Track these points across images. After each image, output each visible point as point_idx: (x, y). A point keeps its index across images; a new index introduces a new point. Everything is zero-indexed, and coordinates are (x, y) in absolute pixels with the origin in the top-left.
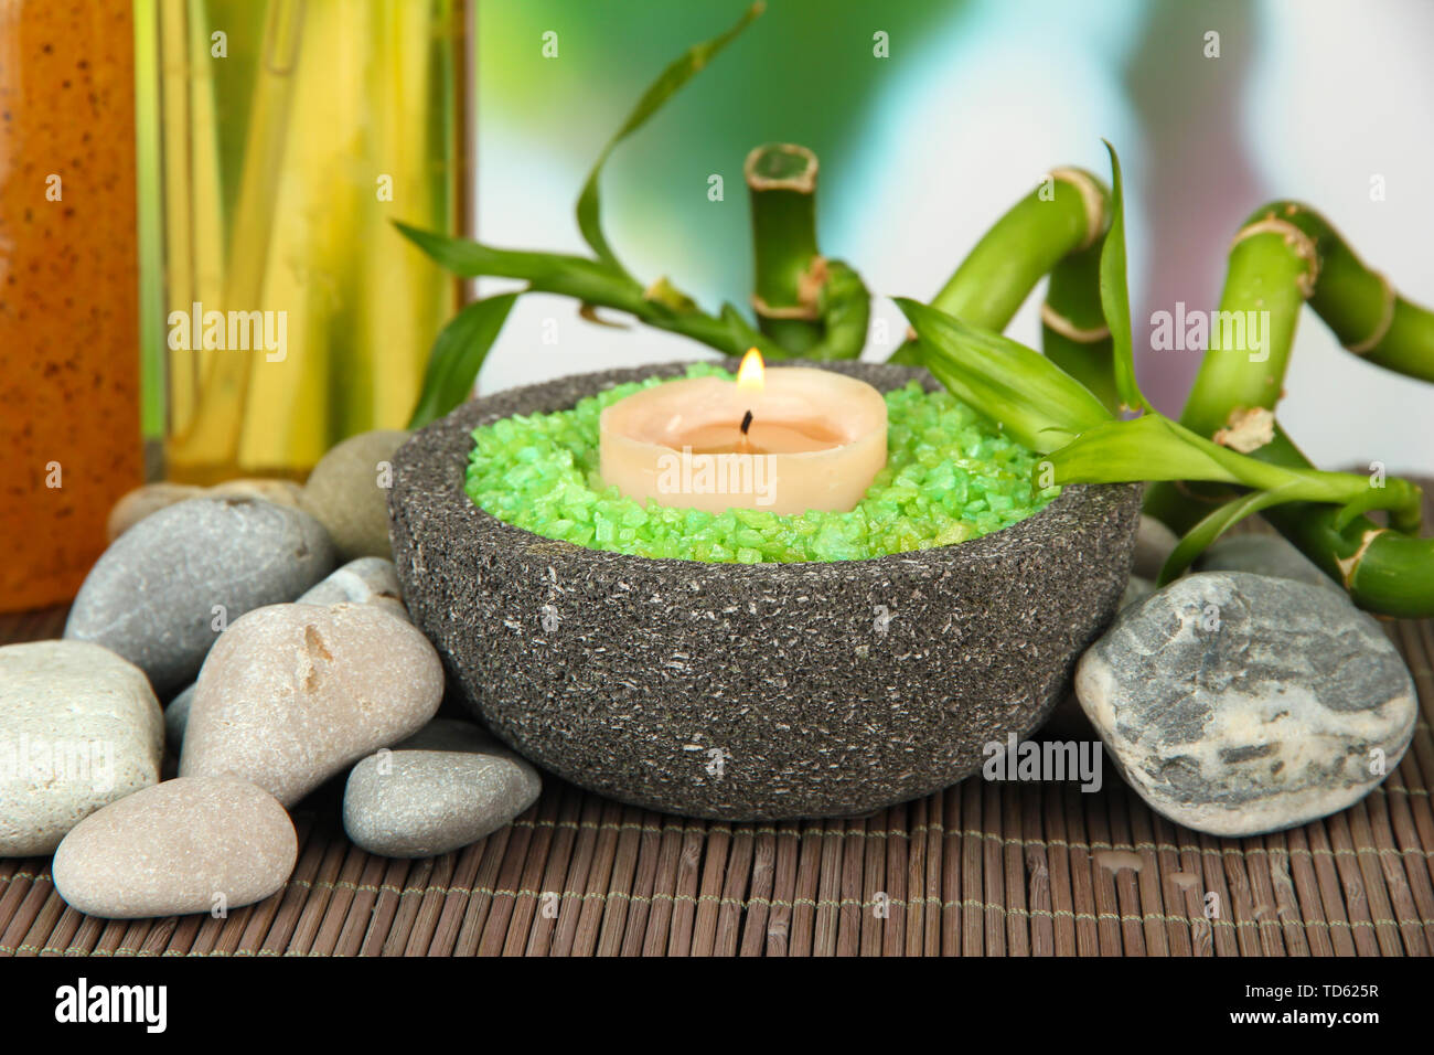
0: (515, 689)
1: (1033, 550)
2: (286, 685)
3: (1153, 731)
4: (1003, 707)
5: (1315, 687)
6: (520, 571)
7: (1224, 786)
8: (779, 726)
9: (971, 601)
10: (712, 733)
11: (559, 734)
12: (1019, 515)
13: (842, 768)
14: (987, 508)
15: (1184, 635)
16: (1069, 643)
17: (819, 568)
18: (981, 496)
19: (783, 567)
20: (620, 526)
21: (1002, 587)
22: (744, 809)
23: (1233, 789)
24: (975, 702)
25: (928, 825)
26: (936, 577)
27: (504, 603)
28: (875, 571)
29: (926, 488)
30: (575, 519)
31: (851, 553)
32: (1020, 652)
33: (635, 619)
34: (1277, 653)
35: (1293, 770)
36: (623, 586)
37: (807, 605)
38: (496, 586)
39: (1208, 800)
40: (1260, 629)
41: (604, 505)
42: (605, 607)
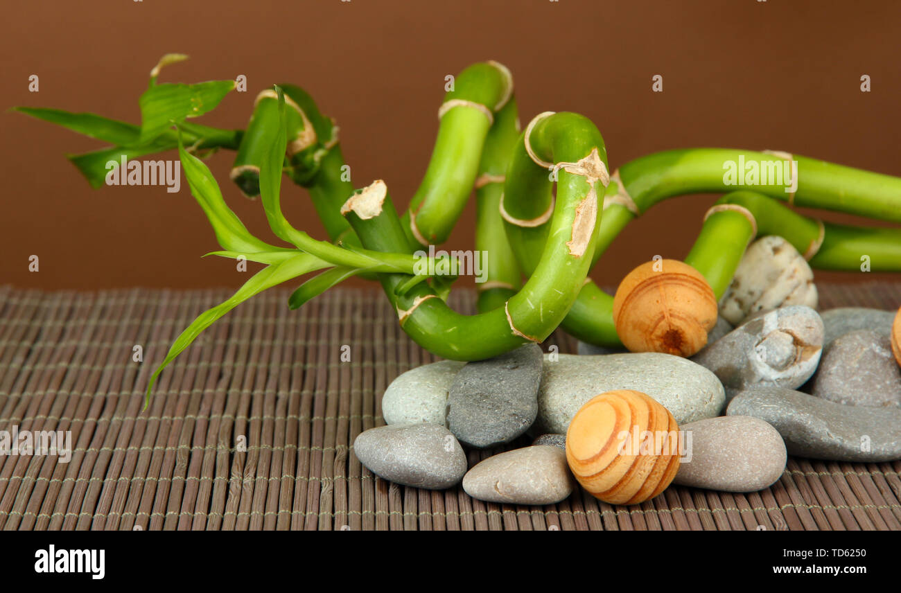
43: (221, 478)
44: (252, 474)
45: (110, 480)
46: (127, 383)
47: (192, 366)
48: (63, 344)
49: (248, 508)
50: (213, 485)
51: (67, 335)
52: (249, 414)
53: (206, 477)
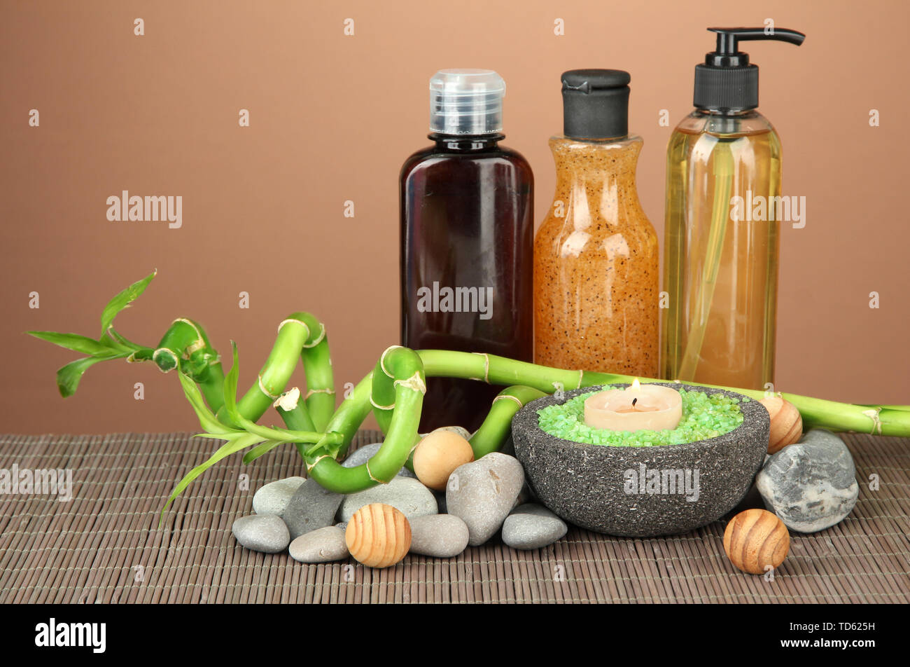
0: (571, 494)
1: (741, 438)
2: (493, 494)
3: (786, 498)
4: (733, 492)
5: (831, 481)
6: (573, 453)
7: (808, 516)
8: (663, 500)
9: (723, 455)
10: (640, 503)
11: (586, 508)
12: (733, 428)
13: (682, 514)
14: (720, 427)
15: (794, 466)
16: (752, 470)
17: (674, 446)
18: (718, 423)
19: (661, 447)
20: (601, 437)
21: (733, 450)
22: (647, 530)
23: (810, 516)
24: (725, 490)
25: (707, 535)
26: (712, 447)
27: (567, 464)
28: (693, 446)
29: (700, 421)
30: (584, 436)
31: (683, 442)
32: (739, 473)
33: (615, 466)
34: (819, 471)
35: (827, 509)
36: (610, 455)
37: (672, 458)
38: (564, 459)
39: (803, 521)
40: (813, 463)
41: (593, 432)
42: (604, 463)
43: (164, 547)
44: (181, 545)
45: (101, 549)
46: (117, 493)
47: (156, 482)
48: (81, 469)
49: (176, 565)
50: (159, 551)
51: (84, 462)
52: (185, 511)
53: (156, 547)
